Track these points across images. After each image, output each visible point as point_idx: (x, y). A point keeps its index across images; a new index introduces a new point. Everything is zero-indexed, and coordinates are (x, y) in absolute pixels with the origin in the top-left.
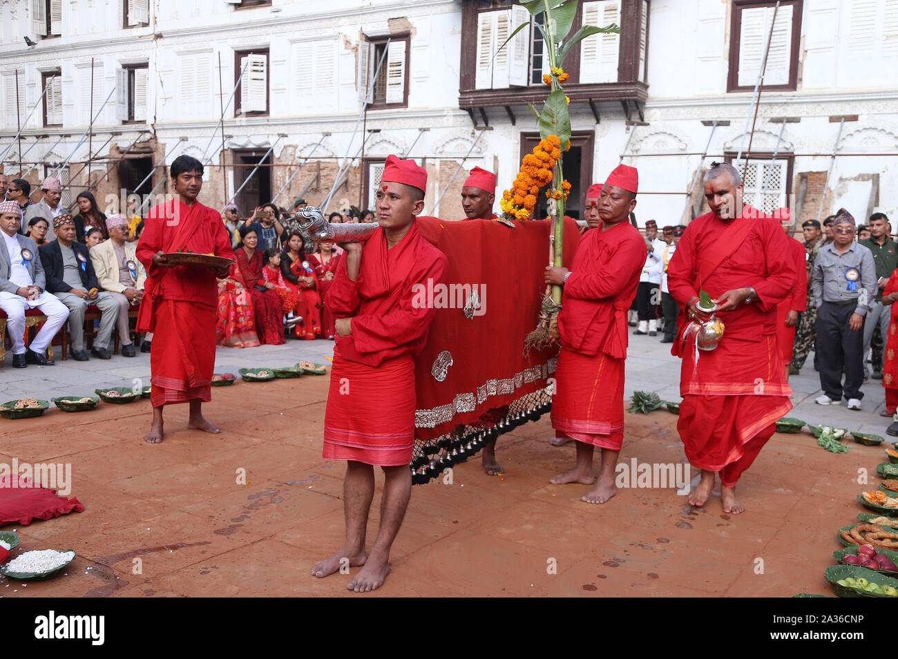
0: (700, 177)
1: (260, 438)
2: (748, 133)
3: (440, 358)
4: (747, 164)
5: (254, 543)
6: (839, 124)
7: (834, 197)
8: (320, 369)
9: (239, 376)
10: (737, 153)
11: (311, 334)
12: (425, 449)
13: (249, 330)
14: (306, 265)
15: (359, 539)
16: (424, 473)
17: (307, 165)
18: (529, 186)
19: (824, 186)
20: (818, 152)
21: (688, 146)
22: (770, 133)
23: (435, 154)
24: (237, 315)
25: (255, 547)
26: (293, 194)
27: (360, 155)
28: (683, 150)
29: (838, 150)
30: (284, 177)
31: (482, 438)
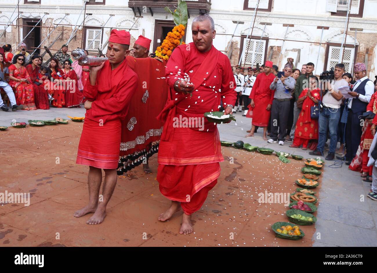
0: (231, 45)
1: (40, 153)
2: (251, 28)
3: (131, 120)
4: (250, 41)
5: (41, 201)
6: (287, 27)
7: (283, 57)
8: (65, 121)
9: (28, 123)
10: (246, 36)
11: (60, 105)
12: (121, 159)
13: (32, 102)
14: (58, 74)
15: (95, 201)
16: (121, 170)
17: (57, 28)
18: (170, 46)
19: (280, 53)
20: (278, 38)
21: (226, 31)
22: (260, 29)
23: (117, 26)
24: (26, 96)
25: (42, 203)
26: (50, 41)
27: (82, 25)
28: (224, 33)
29: (286, 38)
30: (47, 33)
31: (147, 155)
